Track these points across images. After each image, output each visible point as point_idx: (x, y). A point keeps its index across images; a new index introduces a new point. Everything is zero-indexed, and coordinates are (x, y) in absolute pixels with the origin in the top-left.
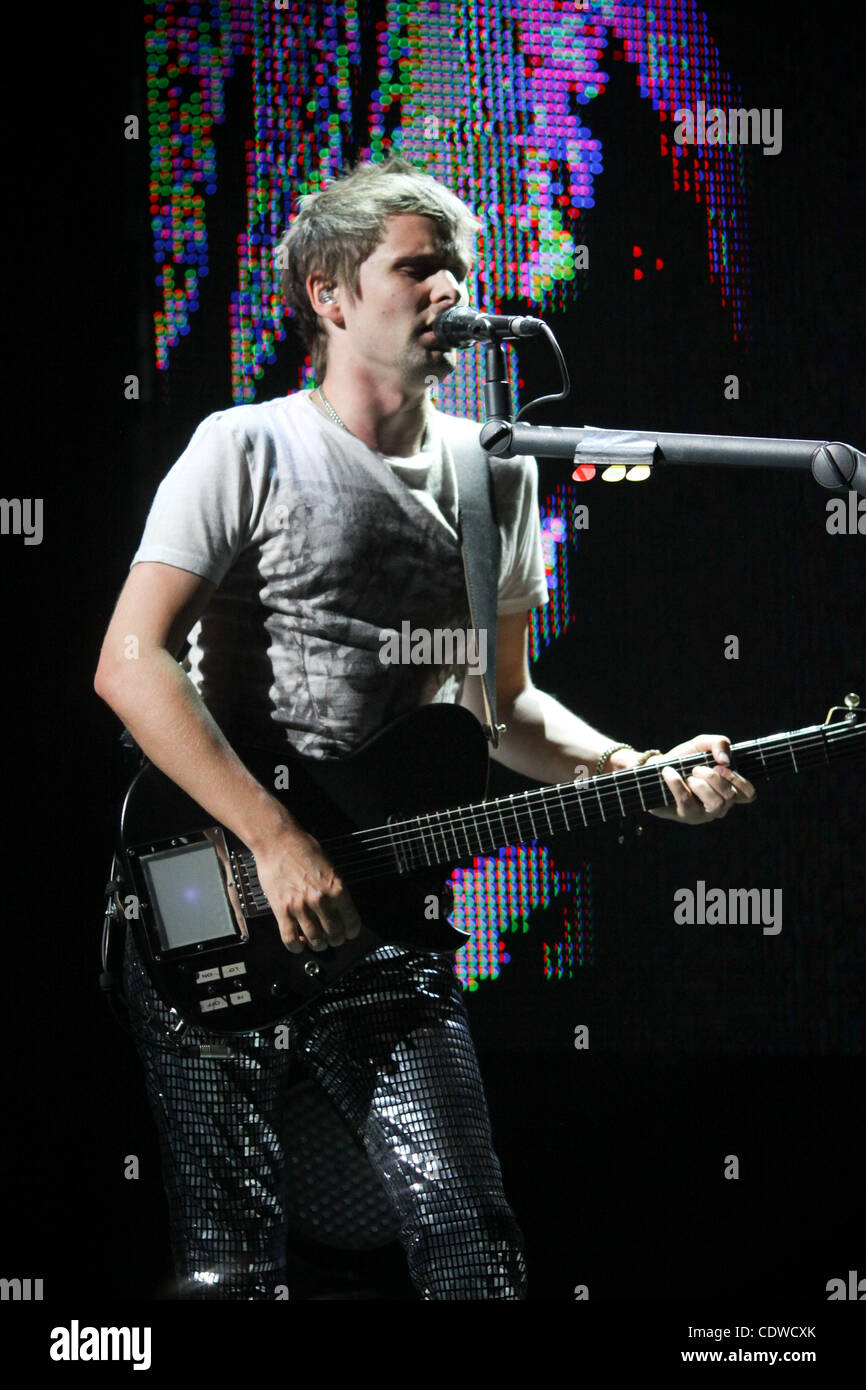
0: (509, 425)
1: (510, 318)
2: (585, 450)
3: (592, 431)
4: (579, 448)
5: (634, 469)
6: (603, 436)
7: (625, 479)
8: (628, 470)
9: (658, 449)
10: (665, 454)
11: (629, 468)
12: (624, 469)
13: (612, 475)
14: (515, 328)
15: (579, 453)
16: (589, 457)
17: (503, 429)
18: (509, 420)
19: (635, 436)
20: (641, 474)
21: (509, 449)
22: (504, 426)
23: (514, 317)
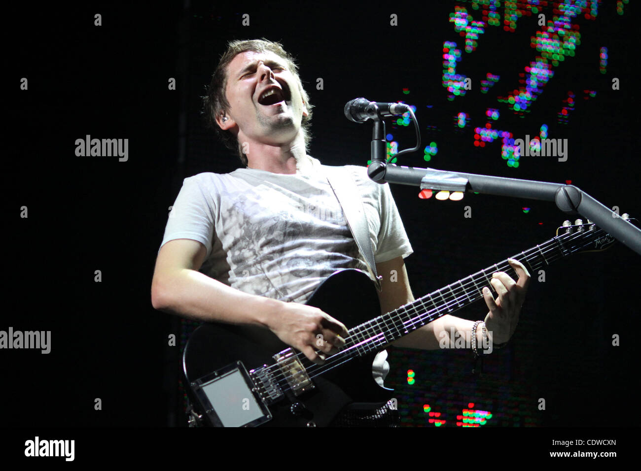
0: (385, 165)
1: (389, 104)
2: (426, 181)
3: (431, 171)
4: (424, 179)
5: (454, 194)
6: (438, 174)
7: (449, 199)
8: (450, 194)
9: (468, 183)
10: (472, 186)
11: (451, 192)
12: (448, 193)
13: (442, 196)
14: (392, 109)
15: (423, 182)
16: (429, 185)
17: (381, 167)
18: (384, 162)
19: (456, 175)
20: (458, 196)
21: (384, 178)
22: (382, 166)
23: (391, 104)
